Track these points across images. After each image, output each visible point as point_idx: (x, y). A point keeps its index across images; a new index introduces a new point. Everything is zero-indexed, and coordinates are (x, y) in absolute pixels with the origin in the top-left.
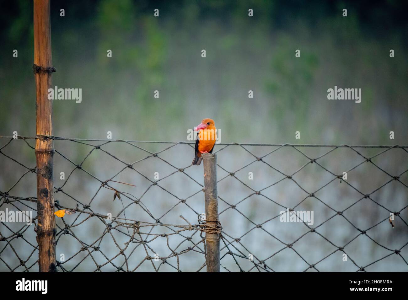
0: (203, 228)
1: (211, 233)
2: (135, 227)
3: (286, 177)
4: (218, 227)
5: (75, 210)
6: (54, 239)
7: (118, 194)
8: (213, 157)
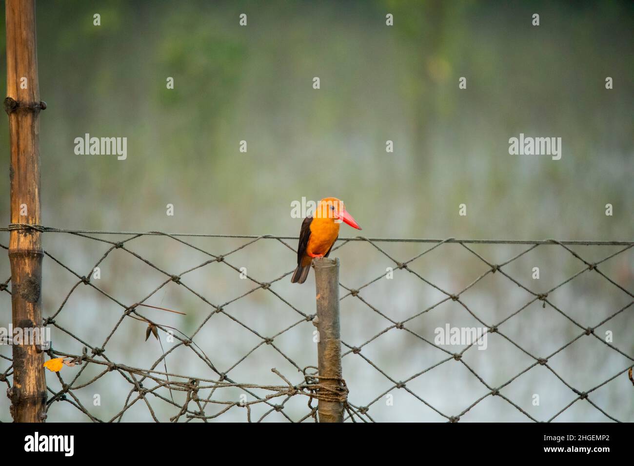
0: (314, 391)
1: (328, 401)
2: (190, 388)
3: (449, 297)
4: (341, 390)
5: (81, 358)
6: (43, 410)
7: (153, 328)
8: (334, 265)
